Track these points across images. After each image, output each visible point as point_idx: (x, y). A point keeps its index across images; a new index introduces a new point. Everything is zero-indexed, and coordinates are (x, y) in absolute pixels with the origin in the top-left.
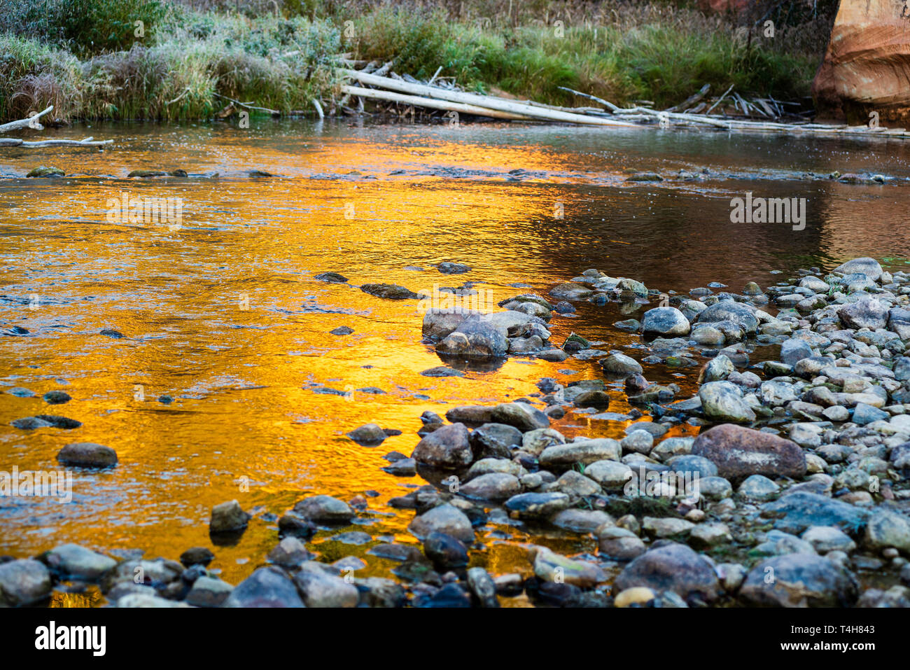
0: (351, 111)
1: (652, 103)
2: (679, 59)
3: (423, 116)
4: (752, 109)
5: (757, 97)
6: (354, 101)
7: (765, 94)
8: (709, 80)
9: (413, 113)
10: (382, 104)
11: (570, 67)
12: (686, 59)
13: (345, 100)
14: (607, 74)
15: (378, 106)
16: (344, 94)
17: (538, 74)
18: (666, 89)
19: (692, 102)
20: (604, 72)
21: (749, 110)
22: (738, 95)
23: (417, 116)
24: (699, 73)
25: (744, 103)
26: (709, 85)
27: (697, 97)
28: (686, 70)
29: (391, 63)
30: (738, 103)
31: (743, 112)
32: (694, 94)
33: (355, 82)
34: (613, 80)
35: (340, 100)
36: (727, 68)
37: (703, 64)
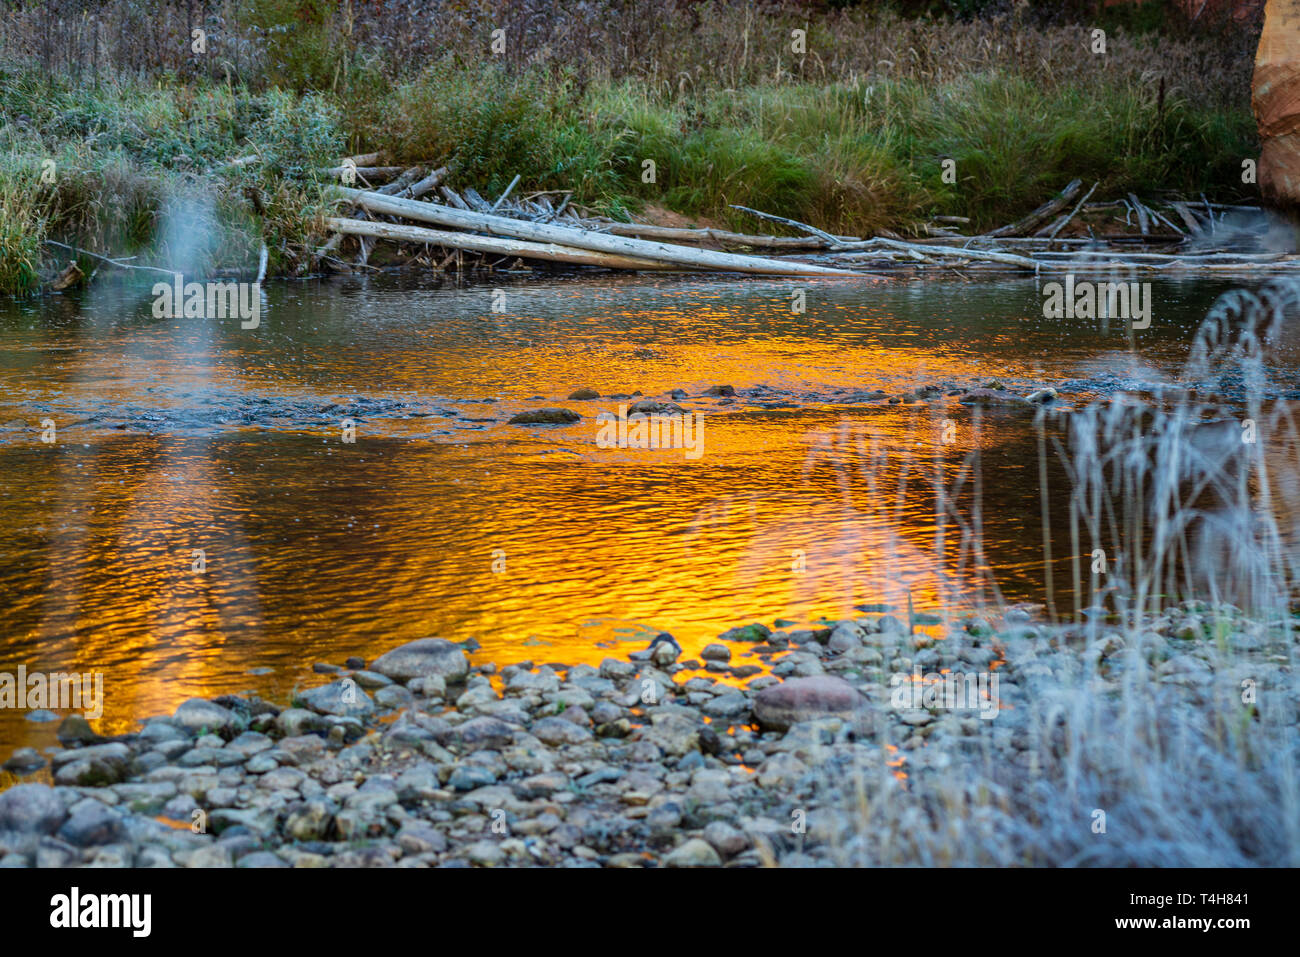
0: (342, 264)
1: (966, 220)
2: (1023, 134)
3: (480, 266)
4: (1156, 222)
5: (1174, 199)
6: (350, 243)
7: (1193, 193)
8: (1079, 172)
9: (460, 262)
10: (407, 247)
11: (800, 161)
12: (1035, 135)
13: (332, 244)
14: (873, 171)
15: (400, 253)
16: (330, 233)
17: (737, 177)
18: (993, 194)
19: (1044, 214)
20: (868, 166)
21: (1151, 226)
22: (1134, 198)
23: (467, 268)
24: (1058, 160)
25: (1143, 212)
26: (1080, 182)
27: (1053, 205)
28: (1034, 155)
29: (443, 171)
30: (1134, 212)
31: (1139, 229)
32: (1047, 199)
33: (356, 210)
34: (883, 182)
35: (322, 243)
36: (1120, 149)
37: (1067, 142)
